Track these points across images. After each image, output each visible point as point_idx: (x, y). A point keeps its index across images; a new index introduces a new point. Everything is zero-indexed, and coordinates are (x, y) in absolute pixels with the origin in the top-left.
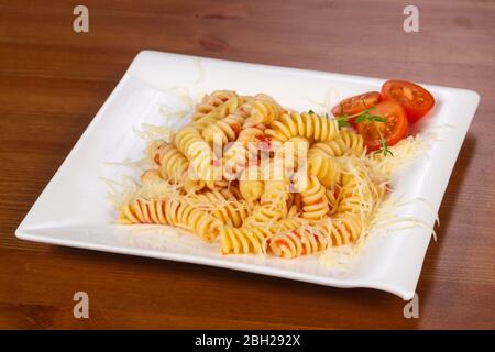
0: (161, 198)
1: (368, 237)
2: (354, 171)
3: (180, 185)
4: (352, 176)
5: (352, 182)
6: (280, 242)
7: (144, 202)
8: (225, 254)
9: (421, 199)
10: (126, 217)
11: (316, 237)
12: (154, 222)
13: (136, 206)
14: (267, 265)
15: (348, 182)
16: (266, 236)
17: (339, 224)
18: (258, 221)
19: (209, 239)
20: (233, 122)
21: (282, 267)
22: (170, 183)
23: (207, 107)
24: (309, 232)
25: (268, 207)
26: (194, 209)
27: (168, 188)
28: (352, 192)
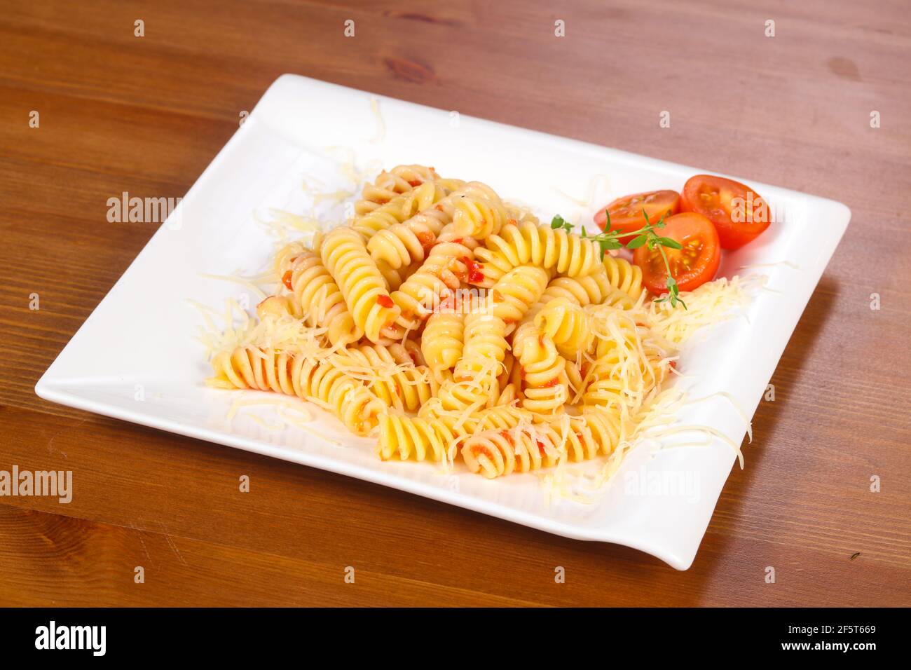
0: (287, 350)
1: (629, 452)
2: (617, 335)
3: (321, 331)
4: (613, 345)
5: (611, 355)
6: (479, 450)
7: (258, 355)
8: (383, 460)
9: (724, 394)
10: (225, 376)
11: (541, 446)
12: (271, 390)
13: (243, 360)
15: (606, 353)
16: (456, 436)
17: (581, 426)
18: (447, 408)
19: (361, 430)
20: (422, 228)
22: (307, 324)
23: (383, 192)
24: (529, 435)
25: (465, 387)
26: (341, 375)
27: (301, 333)
28: (610, 372)
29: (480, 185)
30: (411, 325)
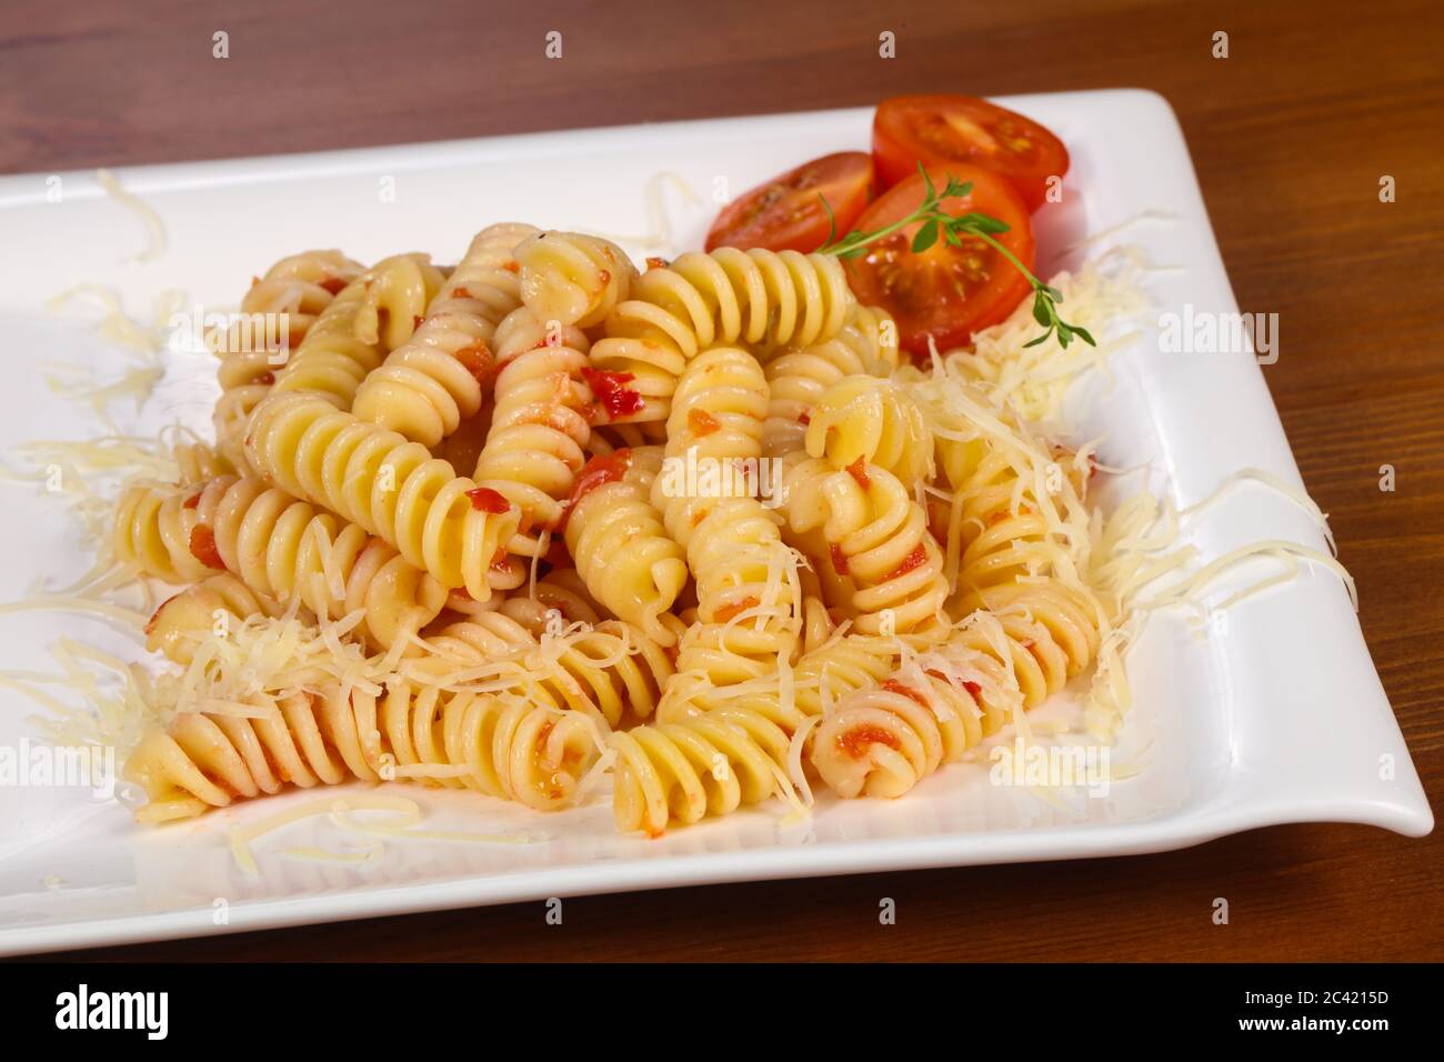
0: (297, 683)
1: (1132, 652)
3: (350, 621)
7: (237, 713)
8: (655, 835)
9: (1248, 474)
10: (179, 791)
11: (971, 688)
12: (293, 787)
13: (210, 736)
14: (824, 838)
15: (972, 471)
18: (721, 682)
19: (556, 794)
20: (458, 341)
21: (874, 833)
22: (310, 618)
24: (941, 676)
25: (749, 623)
26: (446, 697)
27: (307, 641)
28: (1008, 502)
29: (513, 229)
30: (535, 548)
